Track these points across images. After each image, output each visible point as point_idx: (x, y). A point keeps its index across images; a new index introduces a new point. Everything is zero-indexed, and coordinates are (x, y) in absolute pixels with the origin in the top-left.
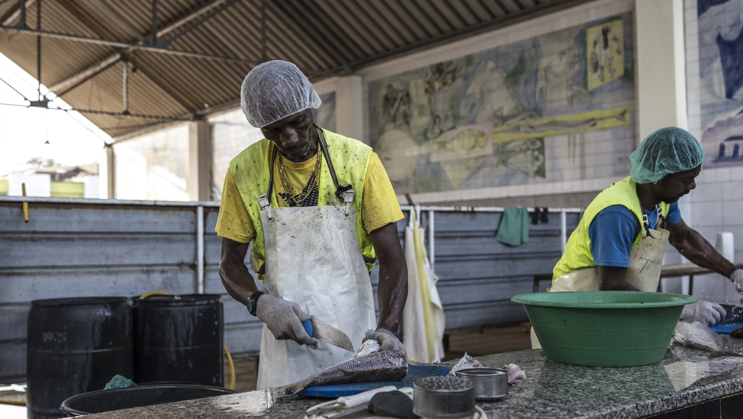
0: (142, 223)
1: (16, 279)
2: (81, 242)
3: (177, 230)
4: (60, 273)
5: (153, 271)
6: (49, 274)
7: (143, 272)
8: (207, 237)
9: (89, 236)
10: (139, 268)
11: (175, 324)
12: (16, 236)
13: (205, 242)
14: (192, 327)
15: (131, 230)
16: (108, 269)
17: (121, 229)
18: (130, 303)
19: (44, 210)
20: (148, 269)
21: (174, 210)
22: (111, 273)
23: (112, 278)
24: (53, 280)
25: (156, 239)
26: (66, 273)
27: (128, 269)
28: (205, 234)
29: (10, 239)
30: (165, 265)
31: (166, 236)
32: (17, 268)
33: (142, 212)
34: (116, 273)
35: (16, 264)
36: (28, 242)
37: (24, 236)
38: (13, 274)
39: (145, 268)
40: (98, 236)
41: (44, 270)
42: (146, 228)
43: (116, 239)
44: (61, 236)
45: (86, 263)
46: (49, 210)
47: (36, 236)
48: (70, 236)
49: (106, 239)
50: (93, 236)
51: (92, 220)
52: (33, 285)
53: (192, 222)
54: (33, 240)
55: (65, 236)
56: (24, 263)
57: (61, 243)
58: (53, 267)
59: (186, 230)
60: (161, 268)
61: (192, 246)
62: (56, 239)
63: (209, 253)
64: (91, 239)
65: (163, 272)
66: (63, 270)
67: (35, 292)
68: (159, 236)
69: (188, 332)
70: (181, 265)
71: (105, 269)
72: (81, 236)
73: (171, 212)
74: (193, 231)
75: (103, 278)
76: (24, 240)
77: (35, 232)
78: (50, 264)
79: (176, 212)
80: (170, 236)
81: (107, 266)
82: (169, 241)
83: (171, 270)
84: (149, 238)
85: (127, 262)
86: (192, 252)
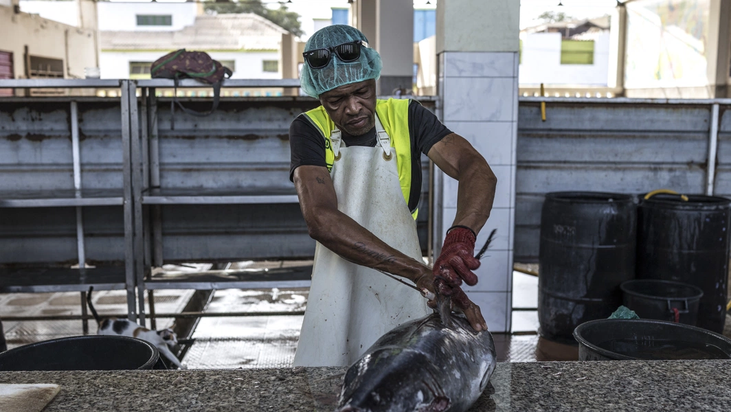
0: (652, 121)
1: (532, 173)
2: (592, 139)
3: (689, 128)
4: (570, 168)
5: (661, 169)
6: (561, 169)
7: (650, 169)
8: (720, 136)
9: (599, 133)
10: (647, 166)
11: (680, 227)
12: (534, 133)
13: (718, 141)
14: (697, 231)
15: (641, 128)
16: (616, 166)
17: (631, 127)
18: (636, 201)
19: (559, 109)
20: (655, 167)
21: (687, 108)
22: (619, 169)
23: (619, 175)
24: (565, 174)
25: (666, 137)
26: (577, 169)
27: (636, 166)
28: (719, 132)
29: (528, 135)
30: (674, 163)
31: (677, 134)
32: (534, 162)
33: (654, 110)
34: (624, 169)
35: (533, 158)
36: (544, 139)
37: (541, 133)
38: (530, 167)
39: (652, 166)
40: (608, 134)
41: (557, 165)
42: (656, 127)
43: (626, 137)
44: (573, 133)
45: (596, 159)
46: (564, 109)
47: (551, 133)
48: (581, 133)
49: (616, 137)
50: (603, 133)
51: (603, 118)
52: (547, 178)
53: (706, 121)
54: (548, 137)
55: (578, 133)
56: (540, 158)
57: (574, 140)
58: (565, 162)
59: (698, 129)
60: (669, 166)
61: (704, 145)
62: (570, 136)
63: (722, 152)
64: (601, 136)
65: (671, 170)
66: (573, 165)
67: (548, 184)
68: (669, 134)
69: (693, 236)
70: (690, 164)
71: (613, 166)
72: (593, 133)
73: (683, 110)
74: (706, 129)
75: (611, 174)
76: (541, 137)
77: (550, 130)
78: (563, 159)
79: (689, 110)
80: (680, 134)
81: (615, 163)
82: (679, 139)
83: (680, 169)
84: (659, 137)
85: (635, 159)
86: (703, 151)
